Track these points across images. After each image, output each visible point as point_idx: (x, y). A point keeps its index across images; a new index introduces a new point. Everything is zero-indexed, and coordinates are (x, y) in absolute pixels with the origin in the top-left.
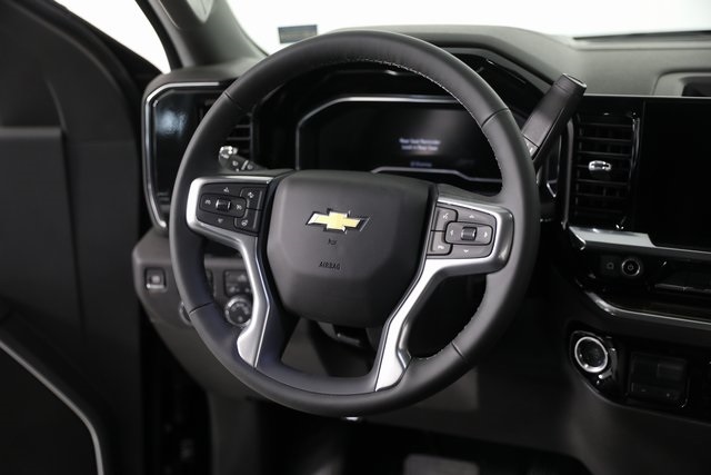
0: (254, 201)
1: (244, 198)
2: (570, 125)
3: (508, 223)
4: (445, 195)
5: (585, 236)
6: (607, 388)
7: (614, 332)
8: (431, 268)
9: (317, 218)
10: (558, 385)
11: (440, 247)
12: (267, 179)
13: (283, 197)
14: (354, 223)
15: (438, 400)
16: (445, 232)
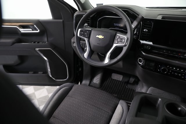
0: (88, 33)
1: (87, 32)
2: (141, 23)
3: (128, 39)
4: (118, 34)
5: (142, 42)
6: (142, 66)
8: (115, 45)
9: (97, 36)
11: (116, 42)
12: (90, 29)
13: (92, 32)
14: (103, 37)
16: (117, 40)
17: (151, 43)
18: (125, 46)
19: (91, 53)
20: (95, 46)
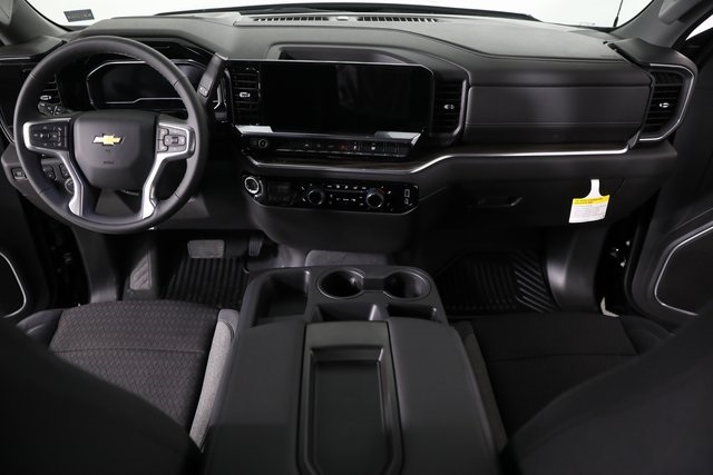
0: (62, 132)
1: (56, 131)
3: (192, 133)
4: (165, 120)
6: (261, 200)
7: (260, 174)
8: (160, 158)
9: (98, 140)
10: (241, 200)
11: (163, 148)
12: (68, 119)
13: (78, 128)
14: (118, 140)
15: (179, 215)
16: (164, 140)
17: (267, 130)
18: (190, 154)
19: (93, 194)
20: (96, 171)
